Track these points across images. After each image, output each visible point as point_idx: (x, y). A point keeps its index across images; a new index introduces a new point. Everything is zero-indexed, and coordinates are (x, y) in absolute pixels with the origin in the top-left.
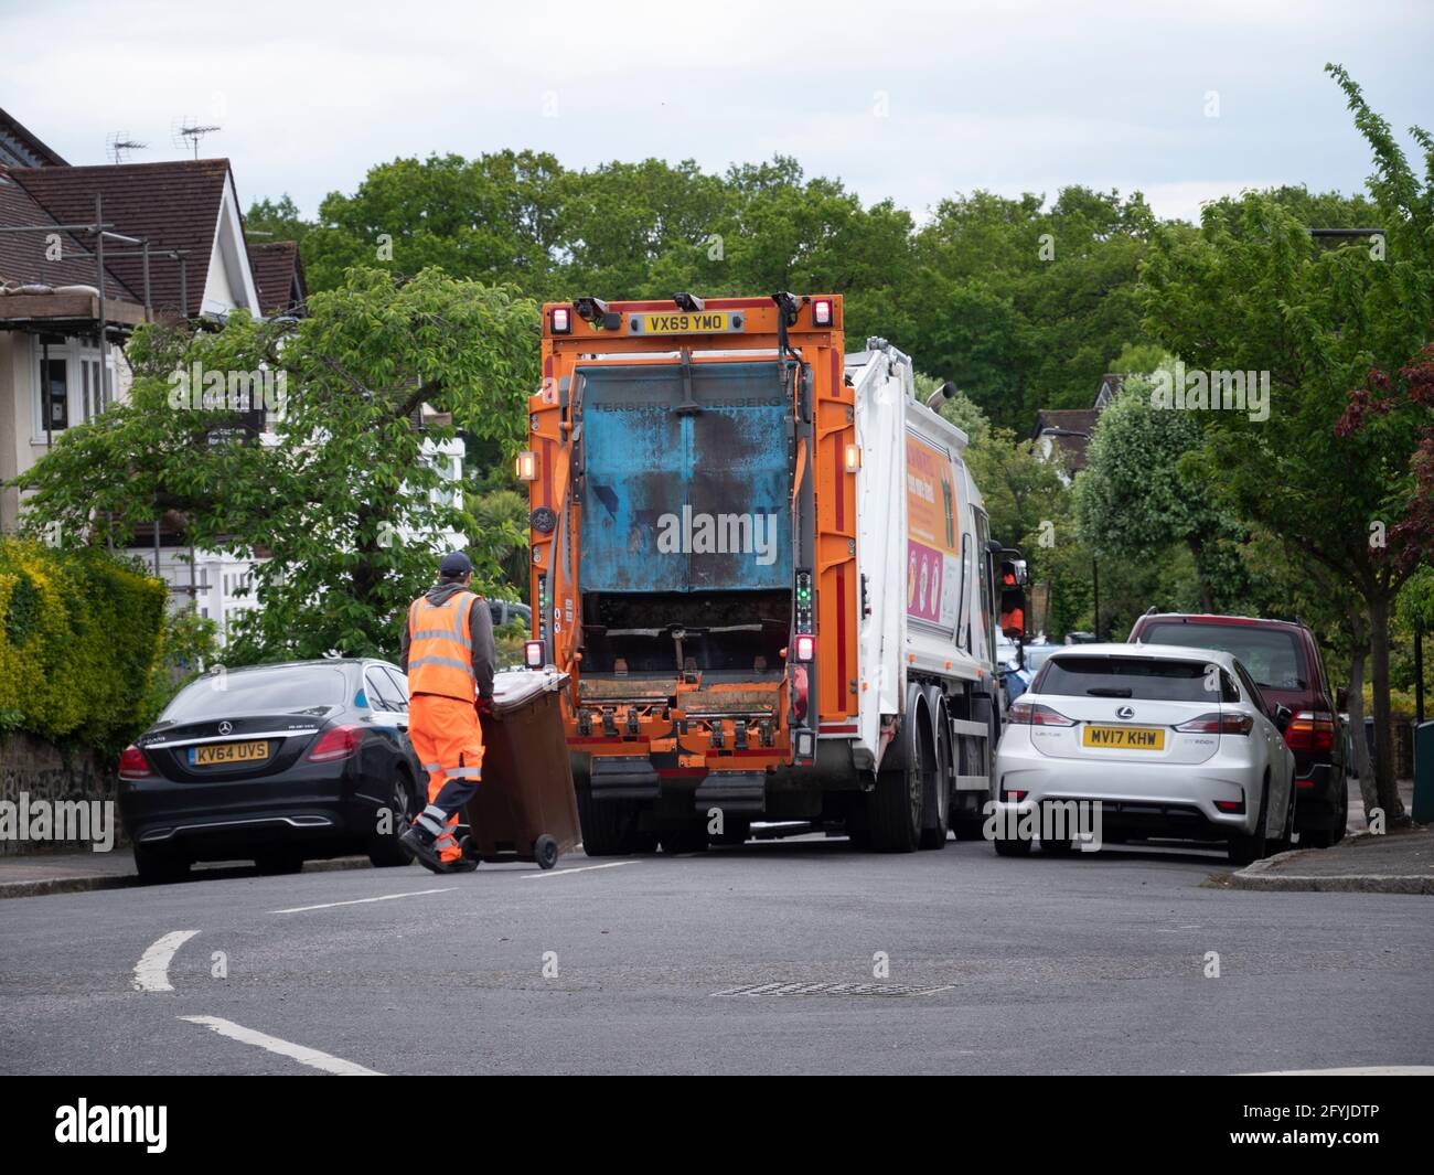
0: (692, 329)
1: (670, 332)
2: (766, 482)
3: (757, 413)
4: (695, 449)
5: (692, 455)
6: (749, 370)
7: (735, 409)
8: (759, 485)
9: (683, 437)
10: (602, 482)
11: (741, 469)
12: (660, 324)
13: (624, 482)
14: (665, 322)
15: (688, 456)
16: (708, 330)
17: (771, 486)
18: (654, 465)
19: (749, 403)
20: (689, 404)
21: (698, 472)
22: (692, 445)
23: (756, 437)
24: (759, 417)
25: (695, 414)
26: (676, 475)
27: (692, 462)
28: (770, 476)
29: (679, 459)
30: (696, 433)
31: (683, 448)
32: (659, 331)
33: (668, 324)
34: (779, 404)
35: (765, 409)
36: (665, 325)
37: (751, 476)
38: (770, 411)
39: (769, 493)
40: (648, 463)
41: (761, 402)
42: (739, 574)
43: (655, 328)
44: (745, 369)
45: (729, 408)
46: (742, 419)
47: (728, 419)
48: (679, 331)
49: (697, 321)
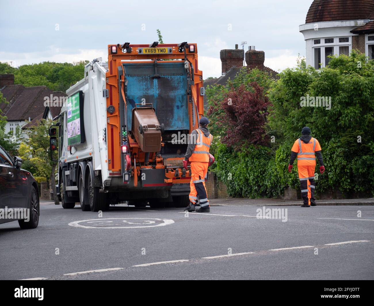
0: (157, 52)
1: (150, 53)
2: (179, 98)
3: (177, 77)
4: (158, 88)
5: (157, 90)
6: (175, 65)
7: (170, 77)
8: (177, 99)
9: (155, 84)
10: (131, 98)
11: (172, 94)
12: (148, 51)
13: (137, 98)
14: (149, 50)
15: (156, 90)
16: (162, 53)
17: (181, 99)
18: (146, 93)
19: (174, 75)
20: (157, 75)
21: (160, 95)
22: (157, 87)
23: (176, 85)
24: (177, 79)
25: (158, 78)
26: (153, 96)
27: (157, 92)
28: (181, 96)
29: (154, 91)
30: (158, 83)
31: (155, 88)
32: (147, 53)
33: (150, 51)
34: (182, 75)
35: (178, 77)
36: (149, 51)
37: (175, 96)
38: (180, 77)
39: (180, 101)
40: (144, 92)
41: (178, 74)
42: (171, 125)
43: (146, 52)
44: (173, 65)
45: (168, 76)
46: (172, 79)
47: (167, 79)
48: (153, 53)
49: (159, 50)
